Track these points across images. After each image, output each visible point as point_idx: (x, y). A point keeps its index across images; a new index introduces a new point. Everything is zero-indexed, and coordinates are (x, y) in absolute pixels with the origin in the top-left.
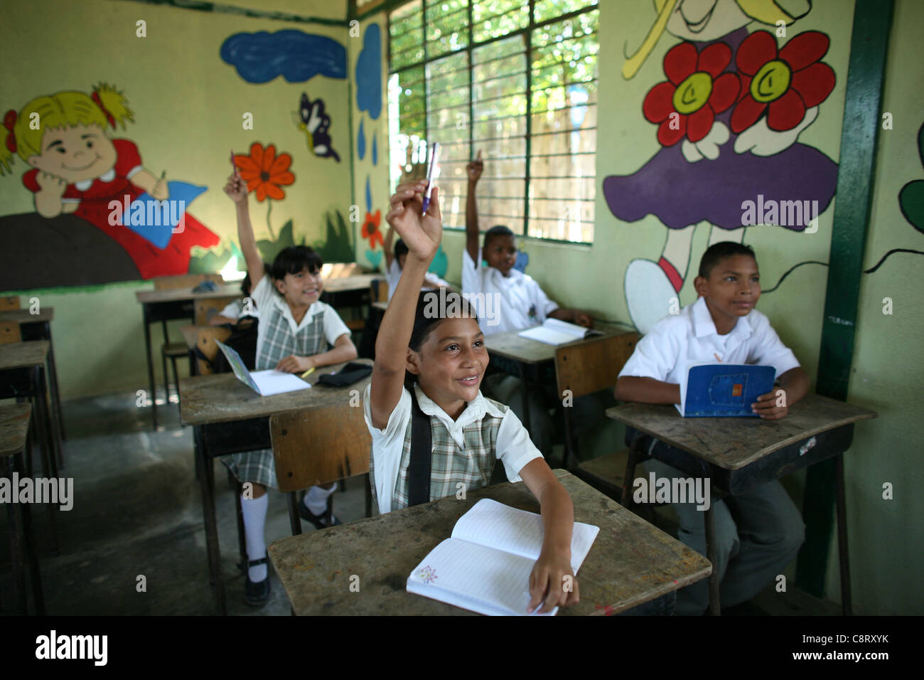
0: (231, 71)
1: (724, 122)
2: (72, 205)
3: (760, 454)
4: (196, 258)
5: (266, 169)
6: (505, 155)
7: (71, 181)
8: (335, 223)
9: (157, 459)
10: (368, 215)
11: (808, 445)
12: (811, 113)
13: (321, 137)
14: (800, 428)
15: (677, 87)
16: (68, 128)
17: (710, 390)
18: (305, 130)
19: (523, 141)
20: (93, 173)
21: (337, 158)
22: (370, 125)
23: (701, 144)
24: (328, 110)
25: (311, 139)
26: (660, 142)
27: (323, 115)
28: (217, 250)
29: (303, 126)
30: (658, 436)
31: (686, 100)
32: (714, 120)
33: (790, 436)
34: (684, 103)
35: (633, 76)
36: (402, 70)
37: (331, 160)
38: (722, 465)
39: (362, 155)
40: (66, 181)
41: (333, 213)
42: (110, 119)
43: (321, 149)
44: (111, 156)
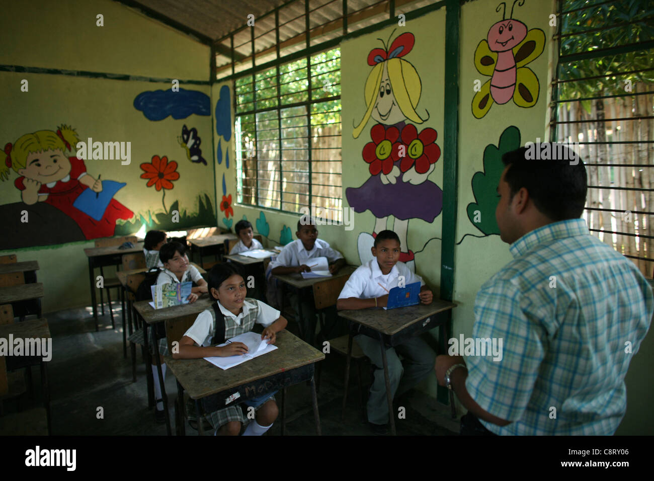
0: (140, 114)
1: (397, 166)
2: (44, 197)
3: (403, 327)
4: (119, 225)
5: (162, 171)
6: (298, 171)
7: (43, 183)
8: (204, 202)
9: (99, 348)
10: (224, 196)
11: (427, 321)
12: (432, 166)
13: (195, 151)
14: (421, 314)
15: (377, 146)
16: (42, 151)
17: (397, 297)
18: (185, 147)
19: (308, 163)
20: (57, 178)
21: (205, 163)
22: (224, 145)
23: (388, 176)
24: (199, 135)
25: (189, 152)
26: (371, 173)
27: (196, 137)
28: (132, 220)
29: (184, 145)
30: (361, 323)
31: (381, 153)
32: (394, 165)
33: (417, 318)
34: (381, 154)
35: (358, 137)
36: (242, 114)
37: (202, 164)
38: (387, 333)
39: (220, 162)
40: (41, 183)
41: (203, 195)
42: (68, 145)
43: (195, 158)
44: (68, 167)
